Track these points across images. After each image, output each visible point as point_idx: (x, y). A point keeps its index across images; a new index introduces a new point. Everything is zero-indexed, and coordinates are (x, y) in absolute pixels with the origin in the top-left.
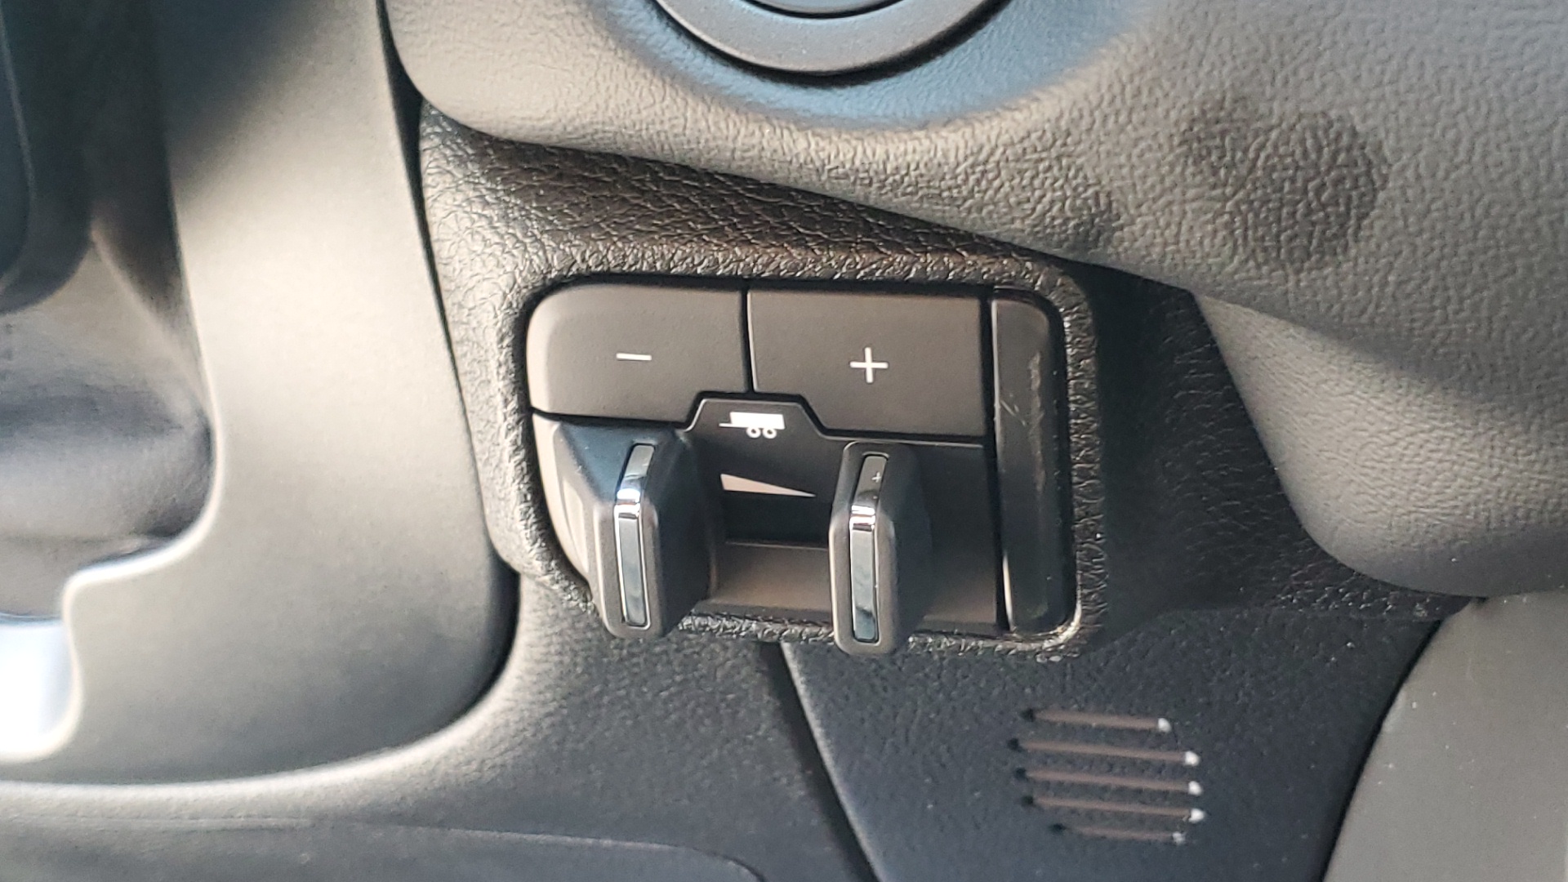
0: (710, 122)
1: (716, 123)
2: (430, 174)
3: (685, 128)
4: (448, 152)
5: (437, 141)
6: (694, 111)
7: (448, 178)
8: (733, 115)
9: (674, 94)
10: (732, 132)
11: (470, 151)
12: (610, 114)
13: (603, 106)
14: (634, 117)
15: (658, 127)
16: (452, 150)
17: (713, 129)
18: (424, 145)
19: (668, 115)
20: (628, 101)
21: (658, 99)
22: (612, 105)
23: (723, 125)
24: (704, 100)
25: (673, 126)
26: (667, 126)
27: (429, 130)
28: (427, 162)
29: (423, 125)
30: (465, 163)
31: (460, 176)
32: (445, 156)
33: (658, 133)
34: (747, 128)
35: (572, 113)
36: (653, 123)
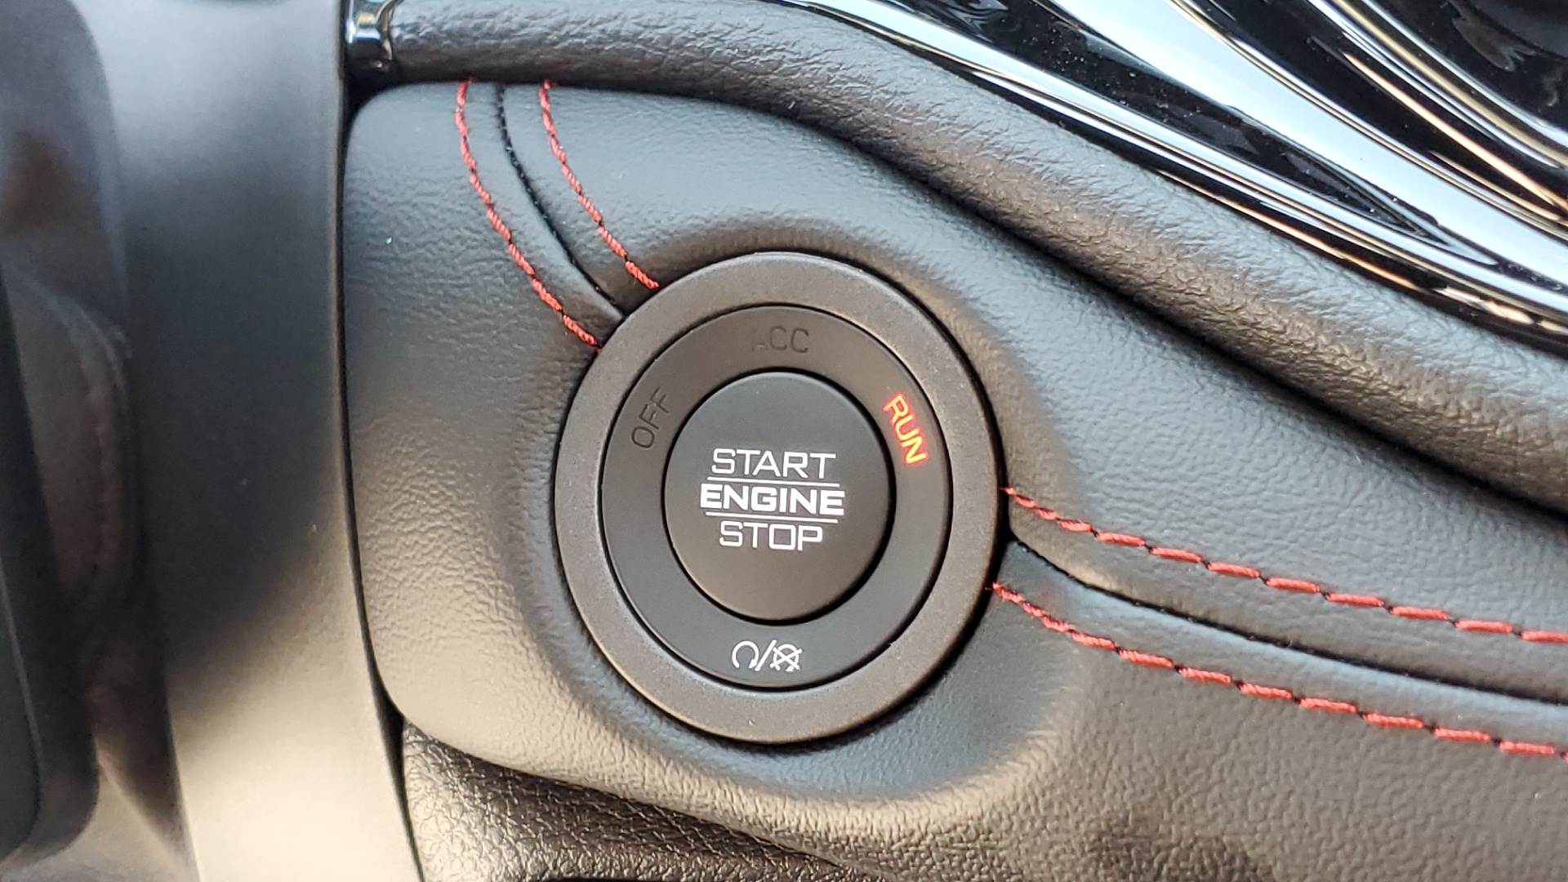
0: (667, 782)
1: (671, 784)
2: (413, 779)
3: (643, 784)
4: (429, 760)
5: (419, 749)
6: (651, 771)
7: (429, 785)
8: (687, 778)
9: (632, 756)
10: (686, 791)
11: (450, 760)
12: (575, 764)
13: (568, 759)
14: (597, 770)
15: (619, 780)
16: (433, 757)
17: (669, 788)
18: (407, 751)
19: (627, 772)
20: (591, 757)
21: (618, 758)
22: (576, 758)
23: (678, 786)
24: (660, 764)
25: (633, 782)
26: (627, 781)
27: (411, 739)
28: (409, 766)
29: (406, 733)
30: (444, 771)
31: (440, 783)
32: (426, 764)
33: (620, 785)
34: (700, 790)
35: (540, 759)
36: (615, 776)
